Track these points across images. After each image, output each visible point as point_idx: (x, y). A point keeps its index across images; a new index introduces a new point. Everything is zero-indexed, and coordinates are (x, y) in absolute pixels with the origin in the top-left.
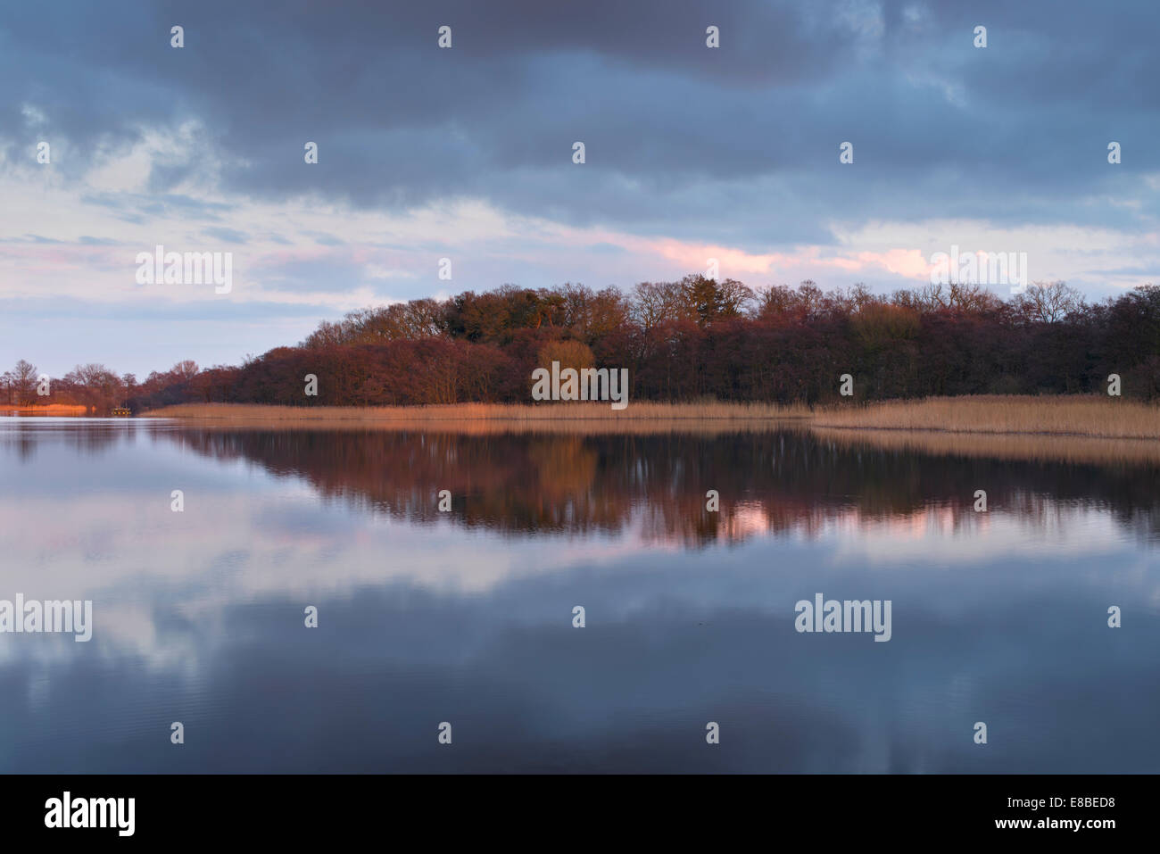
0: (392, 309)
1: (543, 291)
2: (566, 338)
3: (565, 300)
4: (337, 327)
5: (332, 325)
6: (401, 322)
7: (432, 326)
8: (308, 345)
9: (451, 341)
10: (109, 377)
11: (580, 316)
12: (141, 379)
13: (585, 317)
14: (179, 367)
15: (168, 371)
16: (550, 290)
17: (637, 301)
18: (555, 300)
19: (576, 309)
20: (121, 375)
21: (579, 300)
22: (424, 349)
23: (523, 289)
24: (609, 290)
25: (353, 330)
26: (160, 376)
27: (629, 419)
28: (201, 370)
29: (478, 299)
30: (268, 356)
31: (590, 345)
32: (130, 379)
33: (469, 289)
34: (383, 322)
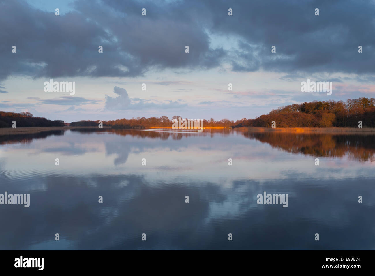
0: (288, 106)
1: (324, 102)
2: (329, 112)
3: (329, 104)
4: (276, 110)
5: (275, 110)
6: (290, 109)
7: (298, 110)
8: (270, 114)
9: (301, 113)
10: (229, 121)
11: (333, 107)
12: (235, 122)
13: (334, 108)
14: (243, 119)
15: (240, 120)
16: (326, 101)
17: (347, 104)
18: (326, 104)
19: (332, 106)
20: (231, 121)
21: (333, 104)
22: (295, 115)
23: (319, 101)
24: (340, 101)
25: (280, 111)
26: (239, 121)
27: (344, 131)
28: (247, 120)
29: (308, 104)
30: (261, 117)
31: (335, 114)
32: (233, 122)
33: (306, 102)
34: (287, 109)
